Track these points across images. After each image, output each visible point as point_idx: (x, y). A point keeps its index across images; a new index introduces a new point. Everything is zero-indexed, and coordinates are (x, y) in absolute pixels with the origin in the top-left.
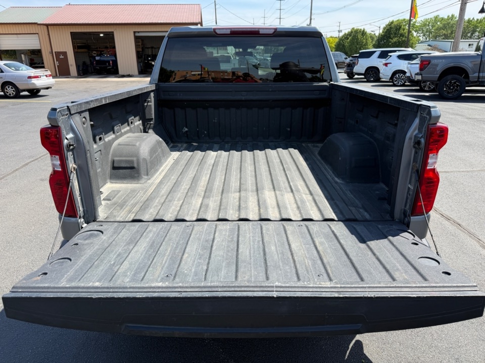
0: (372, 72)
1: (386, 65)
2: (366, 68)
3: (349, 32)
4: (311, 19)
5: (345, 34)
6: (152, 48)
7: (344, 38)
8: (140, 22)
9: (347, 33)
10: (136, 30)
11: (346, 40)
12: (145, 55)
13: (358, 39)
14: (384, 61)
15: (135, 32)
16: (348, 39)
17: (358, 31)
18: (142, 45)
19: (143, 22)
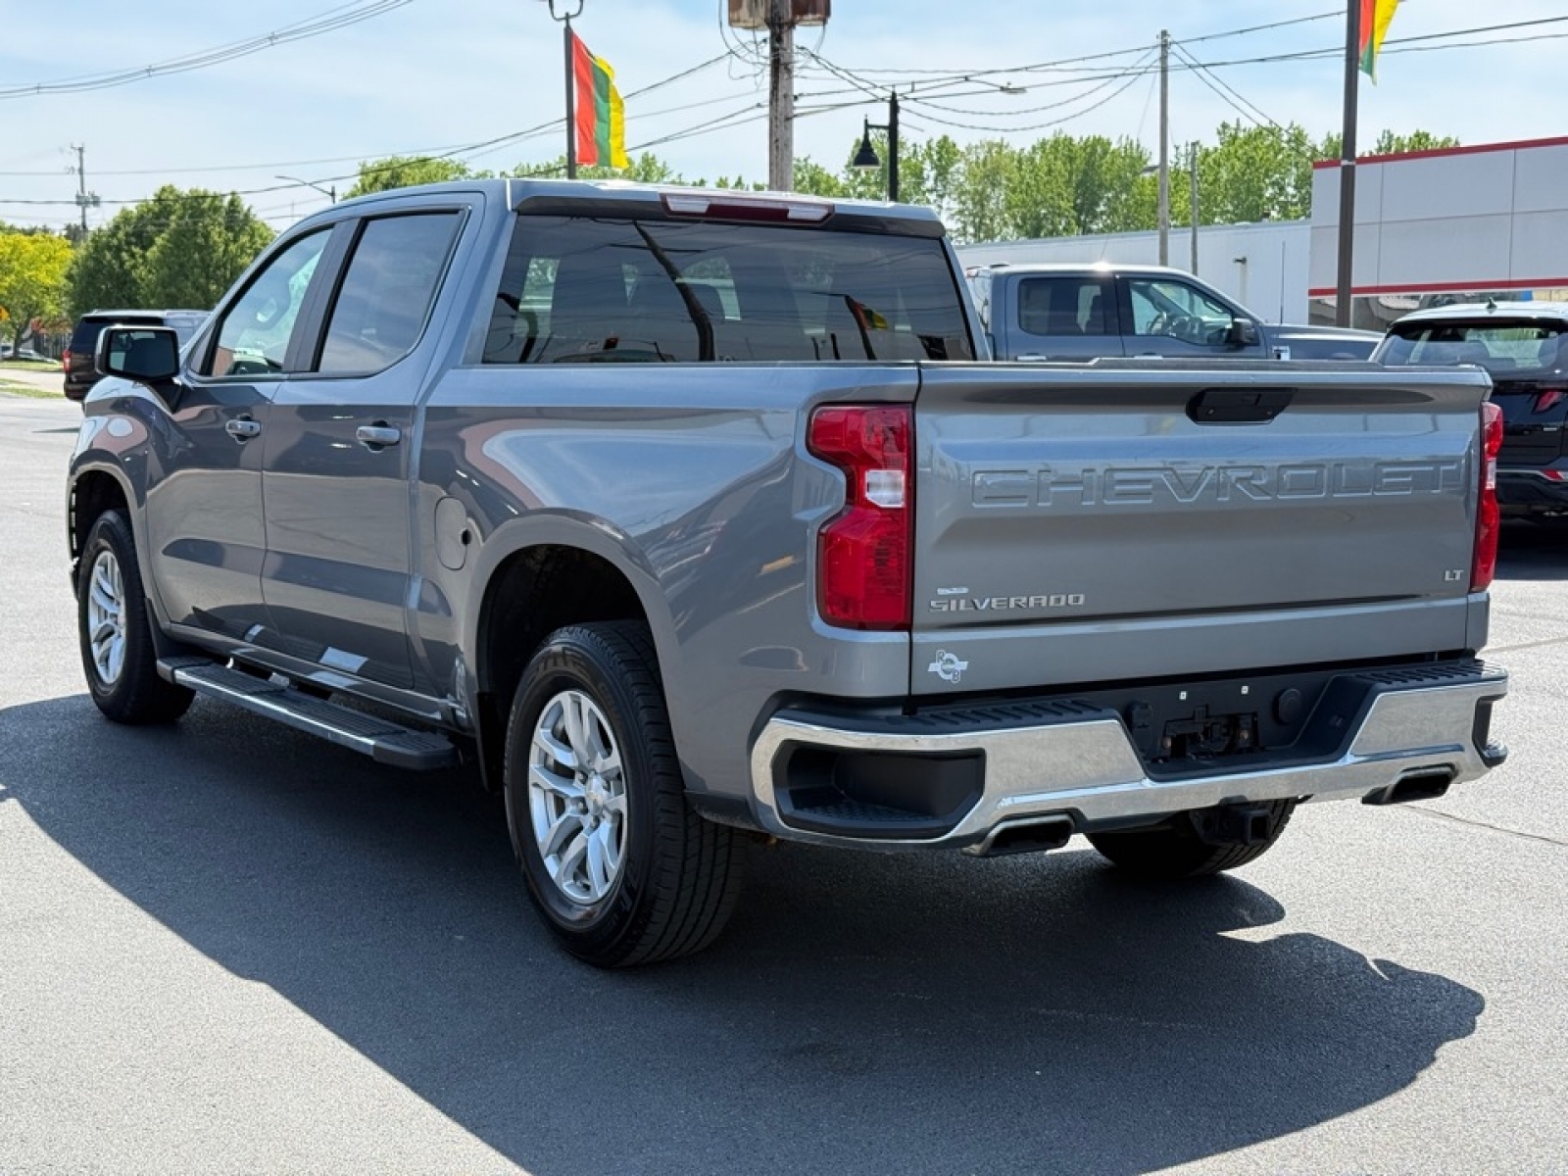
3: (145, 207)
9: (136, 211)
11: (136, 251)
17: (204, 205)
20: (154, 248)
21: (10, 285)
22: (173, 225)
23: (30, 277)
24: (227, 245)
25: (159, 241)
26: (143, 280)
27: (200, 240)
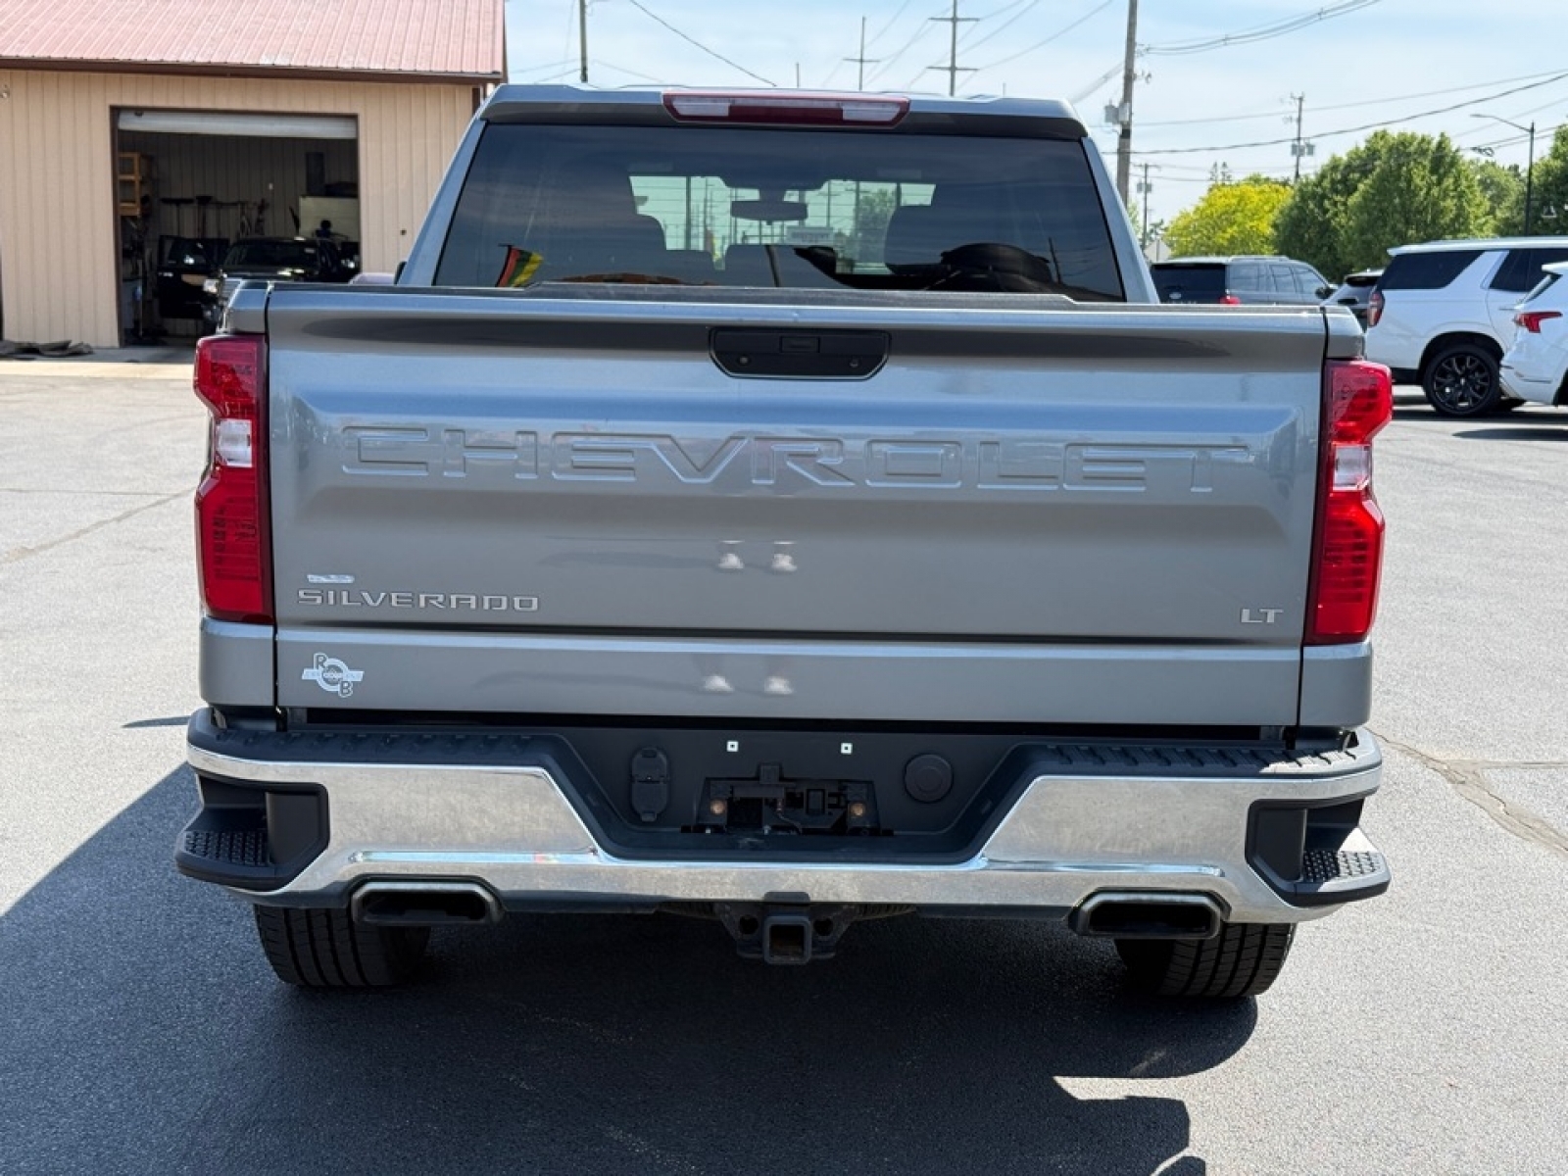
0: (1461, 363)
1: (1532, 321)
2: (1427, 341)
3: (1355, 154)
4: (1129, 79)
5: (1334, 167)
6: (204, 201)
7: (1326, 183)
8: (153, 57)
9: (1345, 158)
10: (128, 101)
11: (1338, 198)
12: (162, 240)
13: (1410, 192)
14: (1520, 303)
15: (116, 112)
16: (1350, 190)
17: (1412, 149)
18: (142, 183)
19: (170, 57)
20: (1357, 194)
21: (1232, 236)
22: (1378, 170)
23: (1251, 227)
24: (1429, 189)
25: (1361, 187)
26: (1342, 227)
27: (1403, 185)
